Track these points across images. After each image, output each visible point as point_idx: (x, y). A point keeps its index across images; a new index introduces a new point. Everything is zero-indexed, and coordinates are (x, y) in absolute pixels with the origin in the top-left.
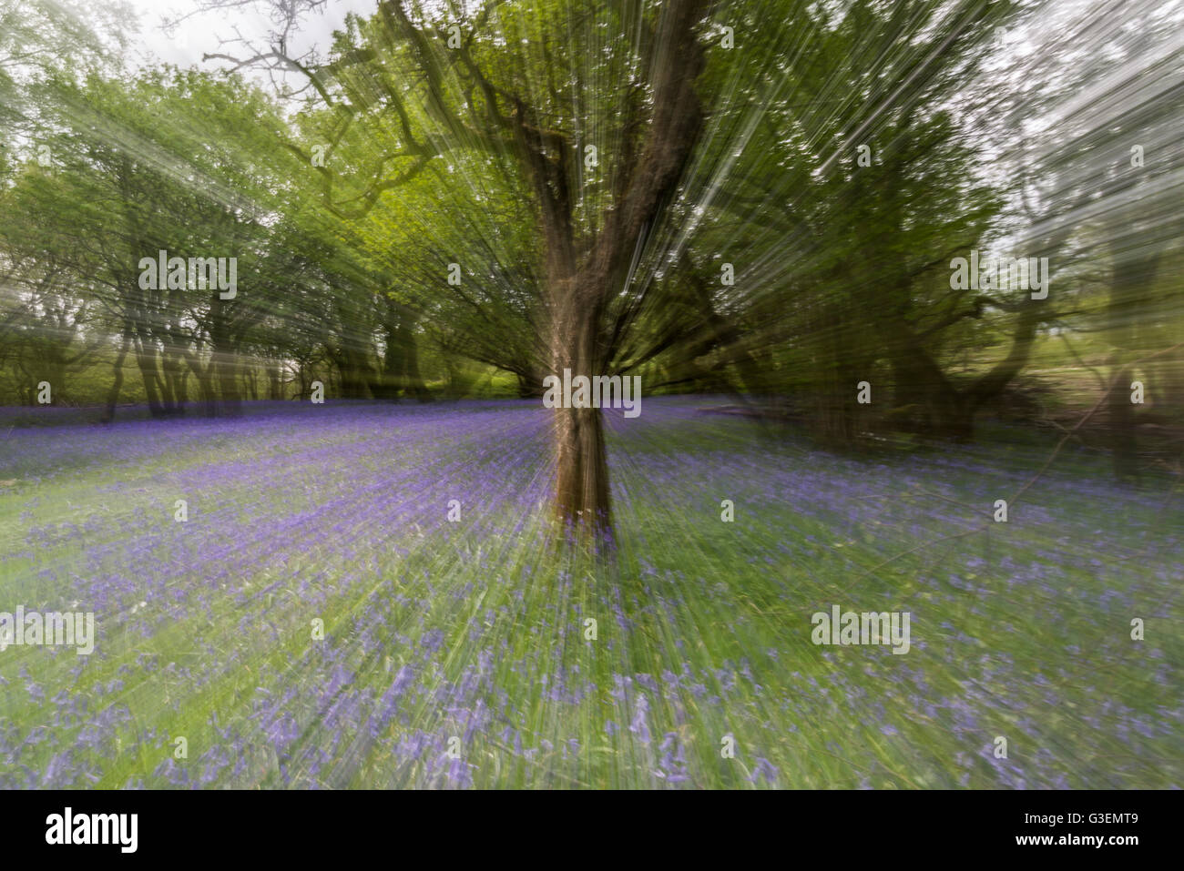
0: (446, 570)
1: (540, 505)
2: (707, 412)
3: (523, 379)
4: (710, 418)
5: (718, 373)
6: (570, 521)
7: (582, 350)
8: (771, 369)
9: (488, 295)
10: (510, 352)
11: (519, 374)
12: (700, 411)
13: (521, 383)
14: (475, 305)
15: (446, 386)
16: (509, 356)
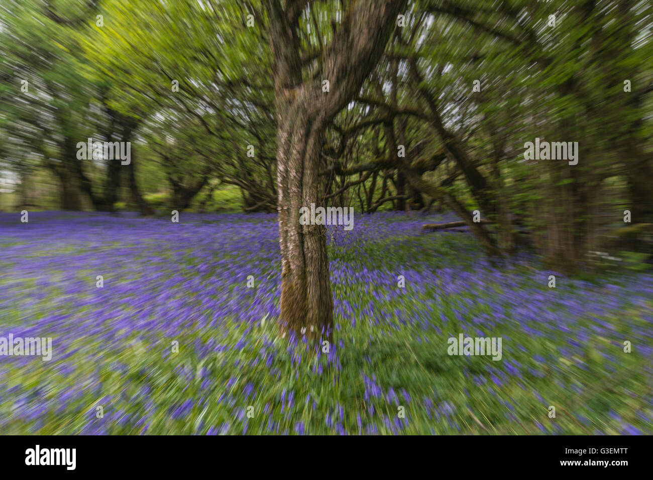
0: (167, 387)
1: (263, 321)
2: (435, 229)
3: (246, 192)
4: (438, 235)
5: (448, 189)
6: (292, 338)
7: (308, 164)
8: (501, 186)
9: (211, 105)
10: (233, 165)
11: (242, 187)
12: (427, 228)
13: (244, 197)
14: (198, 116)
15: (167, 199)
16: (232, 168)
